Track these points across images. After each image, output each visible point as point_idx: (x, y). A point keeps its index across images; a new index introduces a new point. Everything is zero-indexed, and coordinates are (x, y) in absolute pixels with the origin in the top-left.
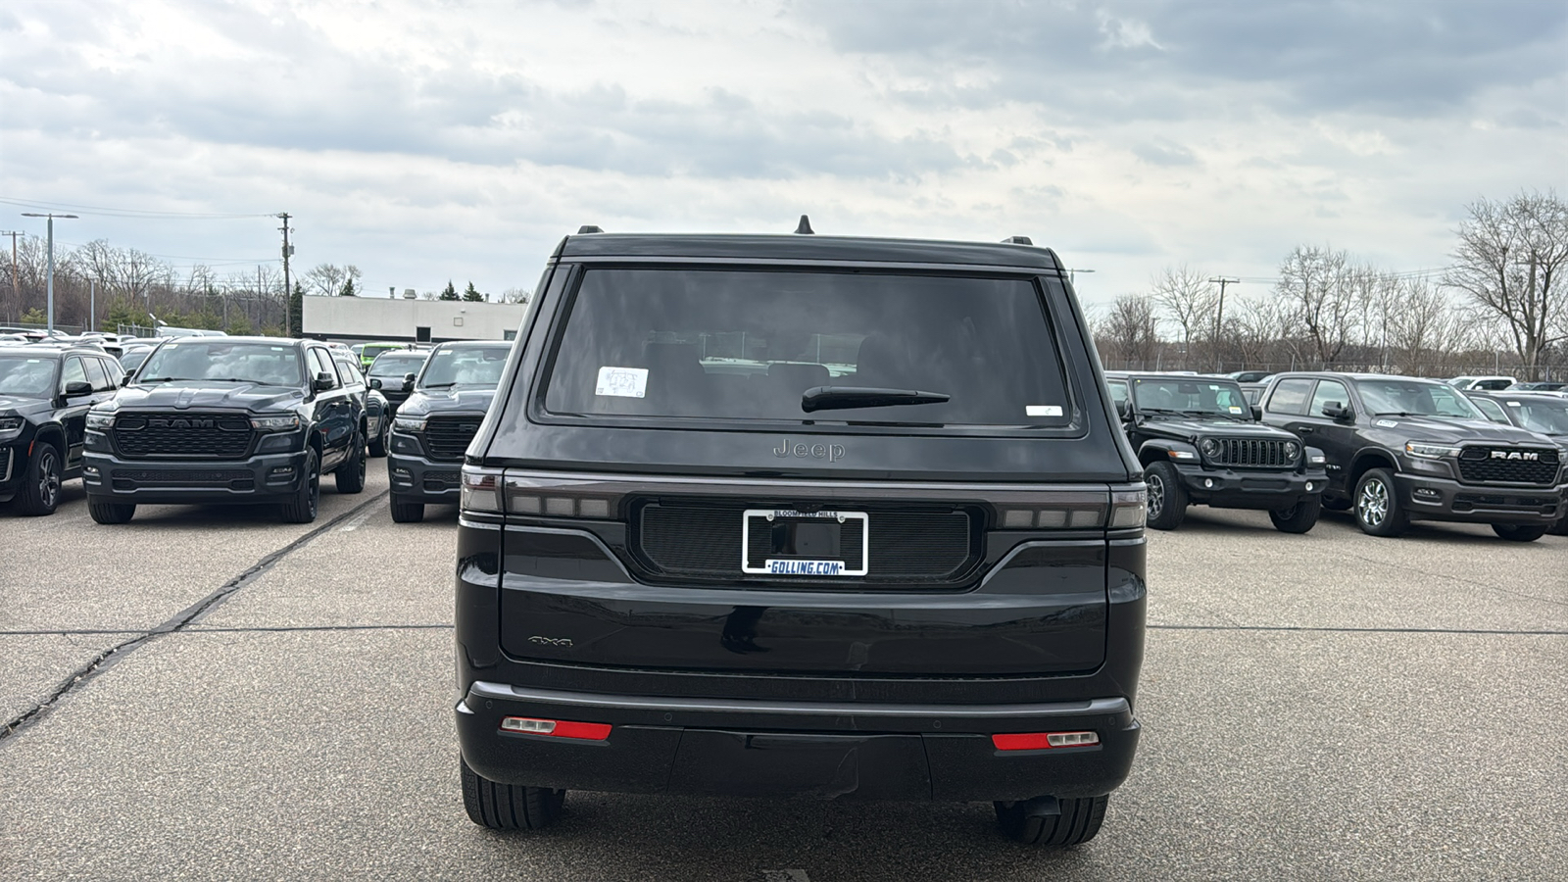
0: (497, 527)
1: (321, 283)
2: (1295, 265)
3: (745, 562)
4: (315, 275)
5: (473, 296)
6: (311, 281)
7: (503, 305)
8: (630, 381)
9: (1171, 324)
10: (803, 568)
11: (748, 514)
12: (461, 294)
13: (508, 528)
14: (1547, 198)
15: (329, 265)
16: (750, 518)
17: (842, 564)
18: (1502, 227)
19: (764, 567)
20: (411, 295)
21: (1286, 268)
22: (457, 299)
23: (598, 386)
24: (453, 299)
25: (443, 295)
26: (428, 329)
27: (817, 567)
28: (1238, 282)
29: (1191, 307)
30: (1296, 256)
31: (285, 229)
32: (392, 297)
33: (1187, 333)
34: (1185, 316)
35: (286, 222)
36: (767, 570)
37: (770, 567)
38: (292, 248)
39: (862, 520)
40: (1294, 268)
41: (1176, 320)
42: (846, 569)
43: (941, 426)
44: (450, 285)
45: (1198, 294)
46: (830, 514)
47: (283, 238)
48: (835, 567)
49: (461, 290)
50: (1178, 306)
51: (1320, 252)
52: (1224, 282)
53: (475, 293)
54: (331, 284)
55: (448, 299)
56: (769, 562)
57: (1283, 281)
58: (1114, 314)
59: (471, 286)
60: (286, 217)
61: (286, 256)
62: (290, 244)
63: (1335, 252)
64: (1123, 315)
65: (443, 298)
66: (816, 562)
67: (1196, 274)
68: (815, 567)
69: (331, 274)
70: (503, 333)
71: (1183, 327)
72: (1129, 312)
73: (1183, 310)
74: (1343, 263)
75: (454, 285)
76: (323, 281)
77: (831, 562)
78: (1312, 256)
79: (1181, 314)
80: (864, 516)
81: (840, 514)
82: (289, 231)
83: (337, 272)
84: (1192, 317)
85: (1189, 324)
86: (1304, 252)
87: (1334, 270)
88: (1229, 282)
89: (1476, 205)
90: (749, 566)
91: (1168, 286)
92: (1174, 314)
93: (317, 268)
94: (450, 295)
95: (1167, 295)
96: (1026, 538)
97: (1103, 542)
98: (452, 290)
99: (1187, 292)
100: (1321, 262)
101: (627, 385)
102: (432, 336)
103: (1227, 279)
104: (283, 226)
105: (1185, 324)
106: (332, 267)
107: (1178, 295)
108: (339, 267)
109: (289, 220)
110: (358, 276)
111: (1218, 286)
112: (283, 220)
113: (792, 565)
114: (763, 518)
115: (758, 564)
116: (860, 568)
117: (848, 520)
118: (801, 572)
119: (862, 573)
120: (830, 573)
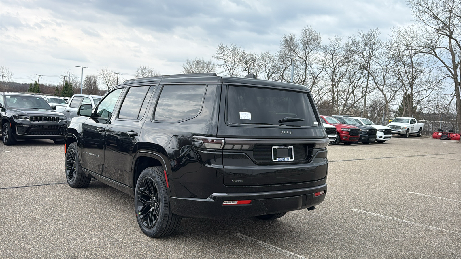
0: (221, 153)
2: (140, 71)
3: (273, 159)
8: (247, 115)
9: (104, 85)
10: (283, 159)
11: (273, 147)
13: (224, 153)
14: (202, 60)
17: (289, 158)
18: (193, 66)
21: (138, 72)
23: (240, 117)
27: (286, 159)
28: (122, 74)
29: (109, 80)
30: (140, 69)
33: (108, 88)
34: (107, 83)
36: (277, 160)
40: (140, 72)
41: (105, 84)
42: (290, 159)
45: (111, 77)
46: (287, 147)
48: (288, 159)
50: (106, 80)
51: (147, 68)
52: (118, 74)
56: (277, 159)
57: (137, 75)
58: (86, 80)
63: (151, 68)
64: (88, 81)
66: (285, 158)
67: (111, 71)
71: (107, 86)
72: (90, 80)
73: (107, 81)
74: (152, 72)
77: (288, 158)
78: (145, 69)
79: (106, 82)
80: (292, 147)
84: (109, 84)
85: (109, 85)
86: (142, 68)
87: (150, 74)
88: (119, 74)
89: (187, 60)
91: (102, 74)
92: (104, 82)
95: (102, 76)
96: (318, 150)
99: (108, 76)
100: (147, 71)
101: (247, 116)
103: (119, 73)
105: (108, 85)
107: (105, 76)
111: (117, 75)
113: (281, 159)
114: (276, 148)
115: (275, 159)
116: (292, 159)
117: (290, 148)
118: (283, 161)
119: (293, 160)
120: (288, 160)
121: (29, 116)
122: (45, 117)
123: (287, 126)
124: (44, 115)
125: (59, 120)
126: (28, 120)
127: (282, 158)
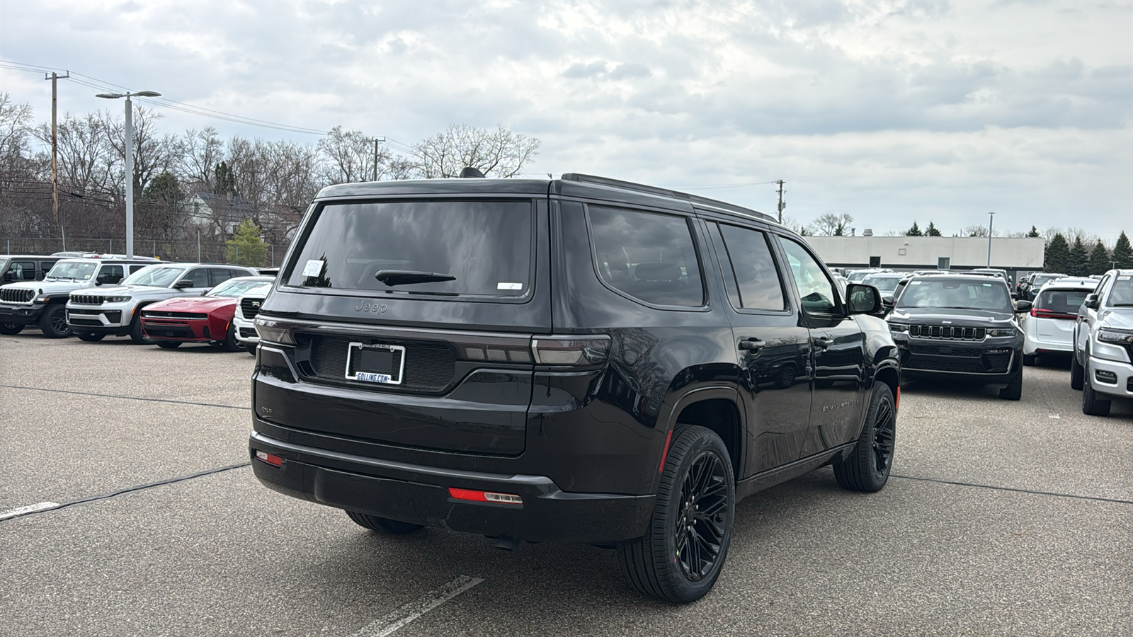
1: (824, 228)
3: (347, 372)
4: (820, 222)
5: (934, 233)
6: (816, 226)
7: (955, 239)
10: (372, 377)
11: (351, 344)
12: (923, 232)
15: (830, 215)
16: (352, 347)
17: (389, 376)
19: (354, 376)
20: (869, 233)
22: (920, 234)
24: (917, 235)
25: (909, 233)
26: (879, 258)
27: (378, 378)
31: (781, 191)
32: (853, 235)
35: (781, 186)
36: (356, 378)
37: (358, 376)
38: (784, 204)
39: (401, 351)
42: (391, 380)
43: (457, 295)
44: (915, 225)
46: (387, 346)
47: (779, 197)
48: (386, 378)
49: (923, 228)
53: (935, 230)
54: (831, 227)
55: (912, 235)
56: (357, 373)
59: (932, 225)
60: (781, 183)
61: (780, 210)
62: (783, 202)
65: (909, 234)
66: (378, 375)
68: (377, 377)
69: (830, 220)
70: (938, 259)
75: (917, 224)
76: (825, 226)
77: (384, 375)
80: (403, 349)
81: (391, 347)
82: (783, 192)
83: (835, 219)
90: (349, 375)
93: (821, 217)
94: (915, 232)
96: (479, 366)
97: (531, 372)
98: (916, 227)
101: (314, 269)
102: (881, 263)
104: (779, 189)
106: (832, 216)
108: (837, 215)
109: (783, 184)
110: (850, 221)
112: (779, 185)
113: (367, 376)
114: (358, 347)
115: (352, 374)
116: (398, 380)
117: (396, 350)
118: (370, 380)
119: (399, 382)
120: (384, 382)
121: (908, 324)
122: (947, 328)
123: (410, 293)
124: (944, 322)
125: (983, 336)
126: (907, 332)
127: (369, 374)
